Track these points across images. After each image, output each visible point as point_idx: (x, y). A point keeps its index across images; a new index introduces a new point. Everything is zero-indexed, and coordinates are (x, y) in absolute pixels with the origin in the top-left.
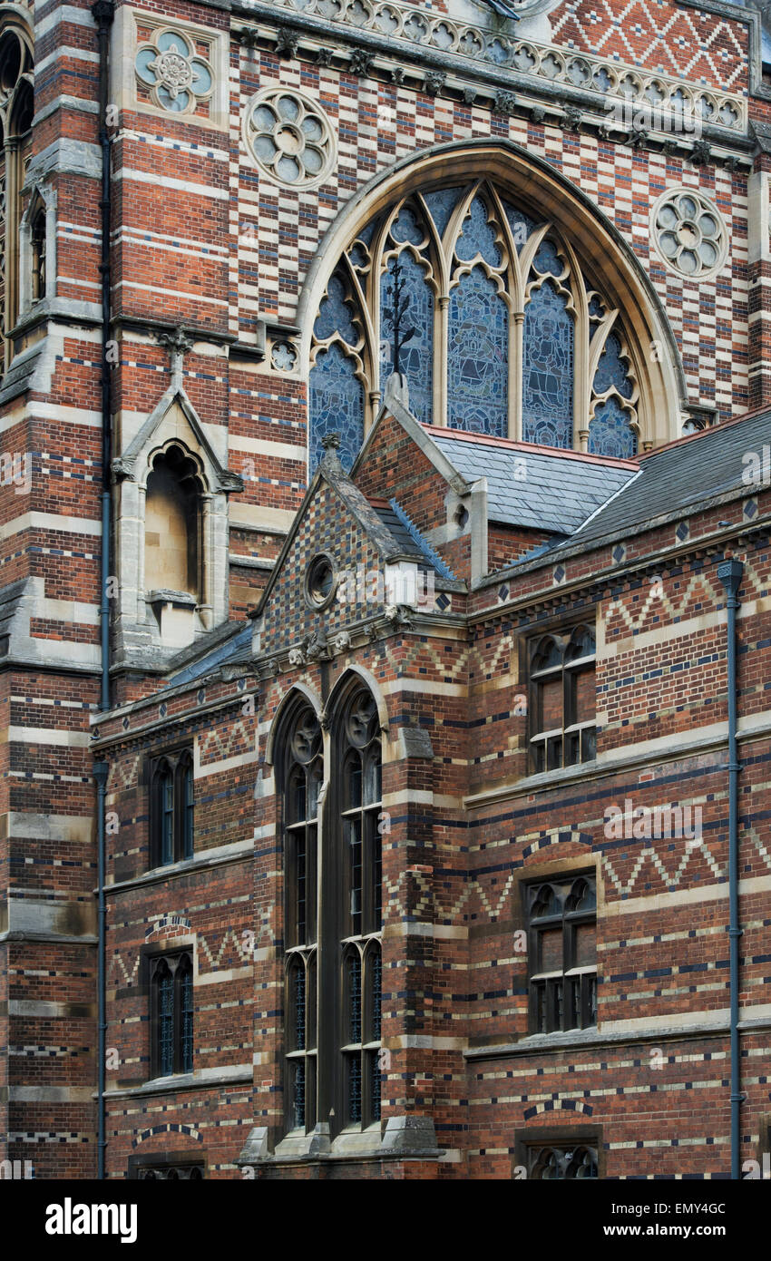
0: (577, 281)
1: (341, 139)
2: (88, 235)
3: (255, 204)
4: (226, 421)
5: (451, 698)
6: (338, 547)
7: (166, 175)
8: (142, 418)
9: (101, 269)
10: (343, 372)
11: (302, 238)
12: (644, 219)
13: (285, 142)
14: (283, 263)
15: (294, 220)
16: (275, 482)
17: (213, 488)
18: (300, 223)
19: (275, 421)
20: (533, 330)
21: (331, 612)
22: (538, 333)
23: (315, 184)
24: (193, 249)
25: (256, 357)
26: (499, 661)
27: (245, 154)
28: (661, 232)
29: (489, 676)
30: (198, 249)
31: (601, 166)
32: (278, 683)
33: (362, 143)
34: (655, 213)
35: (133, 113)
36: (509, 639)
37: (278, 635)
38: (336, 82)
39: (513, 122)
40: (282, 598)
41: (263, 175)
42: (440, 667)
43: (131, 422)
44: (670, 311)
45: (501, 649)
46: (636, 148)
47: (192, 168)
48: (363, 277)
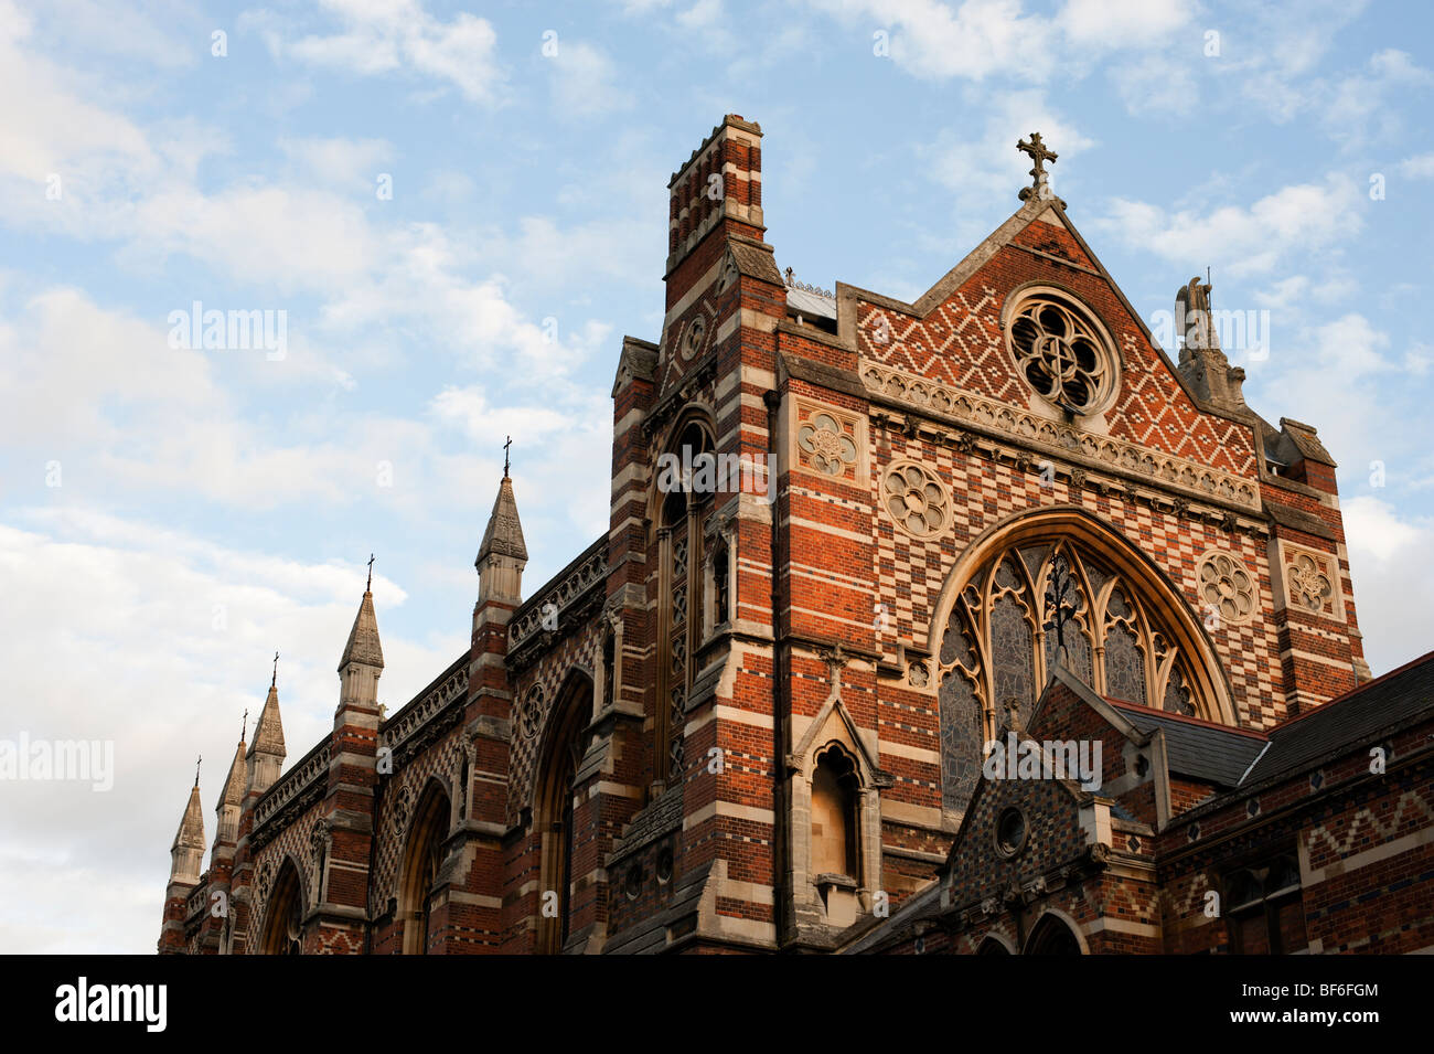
0: (1142, 623)
1: (955, 502)
2: (763, 569)
3: (892, 550)
4: (876, 727)
5: (1148, 938)
6: (1027, 798)
7: (823, 522)
8: (808, 721)
9: (773, 597)
10: (964, 692)
11: (929, 578)
12: (1192, 574)
13: (912, 502)
14: (915, 598)
15: (922, 564)
16: (916, 782)
17: (867, 784)
18: (928, 567)
19: (914, 729)
20: (1111, 663)
21: (1023, 860)
22: (1115, 666)
23: (938, 535)
24: (845, 582)
25: (896, 674)
26: (1193, 899)
27: (883, 510)
28: (1205, 584)
29: (1183, 916)
30: (850, 583)
31: (1155, 531)
32: (969, 935)
33: (972, 505)
34: (1199, 570)
35: (797, 473)
36: (1203, 877)
37: (967, 889)
38: (949, 458)
39: (1085, 494)
40: (971, 853)
41: (897, 527)
42: (1136, 907)
43: (800, 724)
44: (1220, 648)
45: (1194, 887)
46: (1180, 517)
47: (843, 518)
48: (976, 614)
